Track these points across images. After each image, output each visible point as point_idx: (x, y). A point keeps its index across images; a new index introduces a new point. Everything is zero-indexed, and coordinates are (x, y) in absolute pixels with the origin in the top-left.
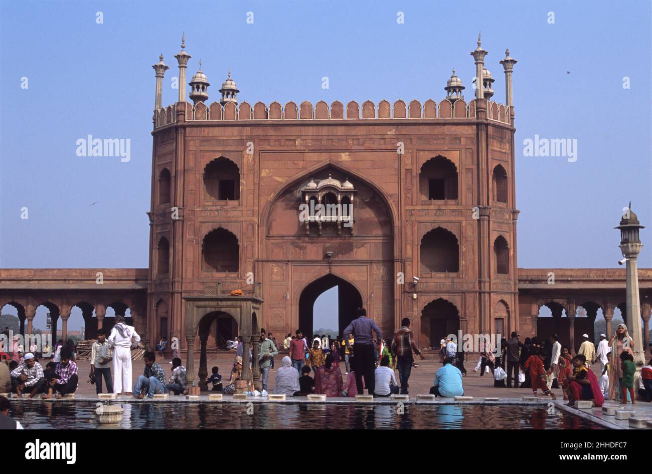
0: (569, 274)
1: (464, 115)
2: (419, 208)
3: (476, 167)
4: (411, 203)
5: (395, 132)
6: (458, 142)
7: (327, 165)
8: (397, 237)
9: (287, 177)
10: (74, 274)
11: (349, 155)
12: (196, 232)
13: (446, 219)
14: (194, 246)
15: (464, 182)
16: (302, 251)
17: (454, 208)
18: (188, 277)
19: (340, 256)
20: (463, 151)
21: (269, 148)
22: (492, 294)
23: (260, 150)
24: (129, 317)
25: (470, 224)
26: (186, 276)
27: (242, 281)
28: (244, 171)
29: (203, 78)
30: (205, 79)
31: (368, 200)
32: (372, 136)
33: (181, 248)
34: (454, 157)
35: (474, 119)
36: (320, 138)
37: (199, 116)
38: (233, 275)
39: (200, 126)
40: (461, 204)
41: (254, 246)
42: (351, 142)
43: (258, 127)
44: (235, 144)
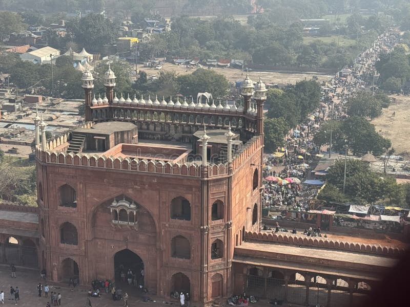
1: (194, 175)
2: (170, 223)
3: (200, 205)
4: (165, 221)
5: (157, 180)
6: (191, 189)
9: (101, 199)
11: (132, 190)
13: (183, 231)
15: (194, 212)
17: (188, 225)
20: (194, 195)
21: (90, 182)
22: (209, 273)
23: (86, 183)
25: (197, 235)
28: (78, 193)
32: (144, 181)
33: (48, 230)
34: (189, 198)
35: (200, 177)
36: (117, 179)
37: (53, 160)
38: (75, 247)
39: (54, 166)
40: (192, 224)
41: (85, 234)
42: (133, 184)
43: (84, 170)
44: (73, 178)
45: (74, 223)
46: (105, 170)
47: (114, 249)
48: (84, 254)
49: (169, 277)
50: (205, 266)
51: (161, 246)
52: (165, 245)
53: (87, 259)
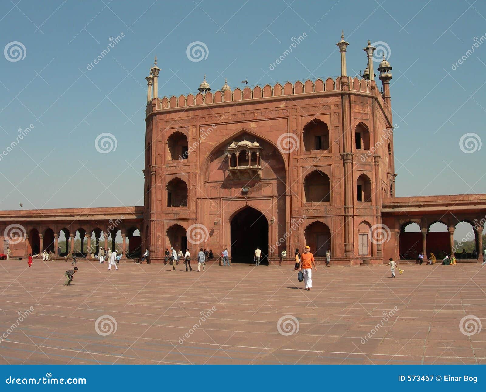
0: (422, 201)
1: (332, 89)
2: (302, 157)
3: (342, 125)
4: (296, 154)
5: (285, 105)
6: (328, 108)
7: (241, 131)
8: (288, 179)
9: (216, 141)
10: (110, 210)
11: (255, 123)
12: (162, 181)
13: (321, 164)
14: (161, 191)
15: (334, 136)
16: (229, 191)
17: (327, 155)
18: (158, 211)
19: (253, 193)
20: (332, 114)
21: (205, 123)
22: (355, 217)
23: (200, 125)
24: (139, 237)
25: (338, 166)
26: (157, 210)
27: (189, 212)
28: (190, 139)
29: (206, 85)
30: (208, 85)
31: (271, 154)
32: (270, 109)
33: (154, 192)
34: (325, 119)
35: (340, 91)
36: (236, 113)
37: (164, 106)
38: (184, 208)
40: (331, 153)
42: (256, 114)
43: (198, 110)
44: (185, 122)
45: (184, 178)
48: (194, 216)
49: (300, 229)
50: (350, 206)
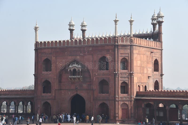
5: (91, 49)
6: (109, 51)
11: (79, 57)
12: (41, 81)
13: (105, 76)
20: (110, 54)
21: (59, 55)
22: (119, 101)
23: (56, 56)
25: (112, 78)
26: (38, 95)
28: (52, 62)
36: (71, 51)
37: (41, 46)
38: (50, 94)
39: (41, 49)
40: (109, 72)
41: (55, 86)
42: (80, 53)
43: (55, 48)
44: (50, 54)
45: (50, 80)
46: (66, 47)
47: (70, 95)
48: (54, 98)
49: (97, 106)
50: (116, 96)
51: (94, 87)
52: (96, 87)
53: (55, 101)
